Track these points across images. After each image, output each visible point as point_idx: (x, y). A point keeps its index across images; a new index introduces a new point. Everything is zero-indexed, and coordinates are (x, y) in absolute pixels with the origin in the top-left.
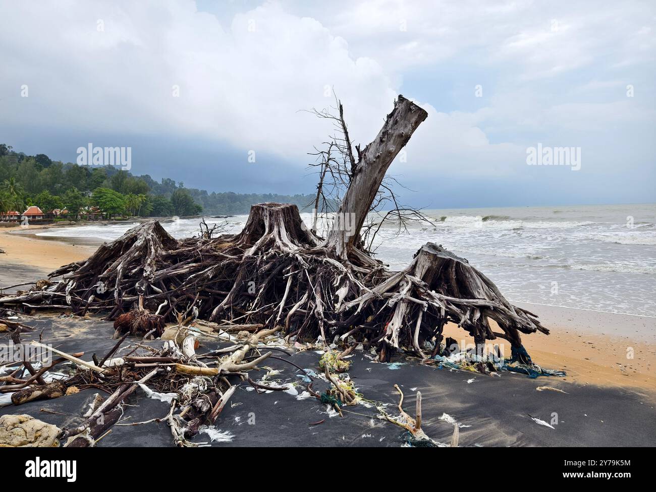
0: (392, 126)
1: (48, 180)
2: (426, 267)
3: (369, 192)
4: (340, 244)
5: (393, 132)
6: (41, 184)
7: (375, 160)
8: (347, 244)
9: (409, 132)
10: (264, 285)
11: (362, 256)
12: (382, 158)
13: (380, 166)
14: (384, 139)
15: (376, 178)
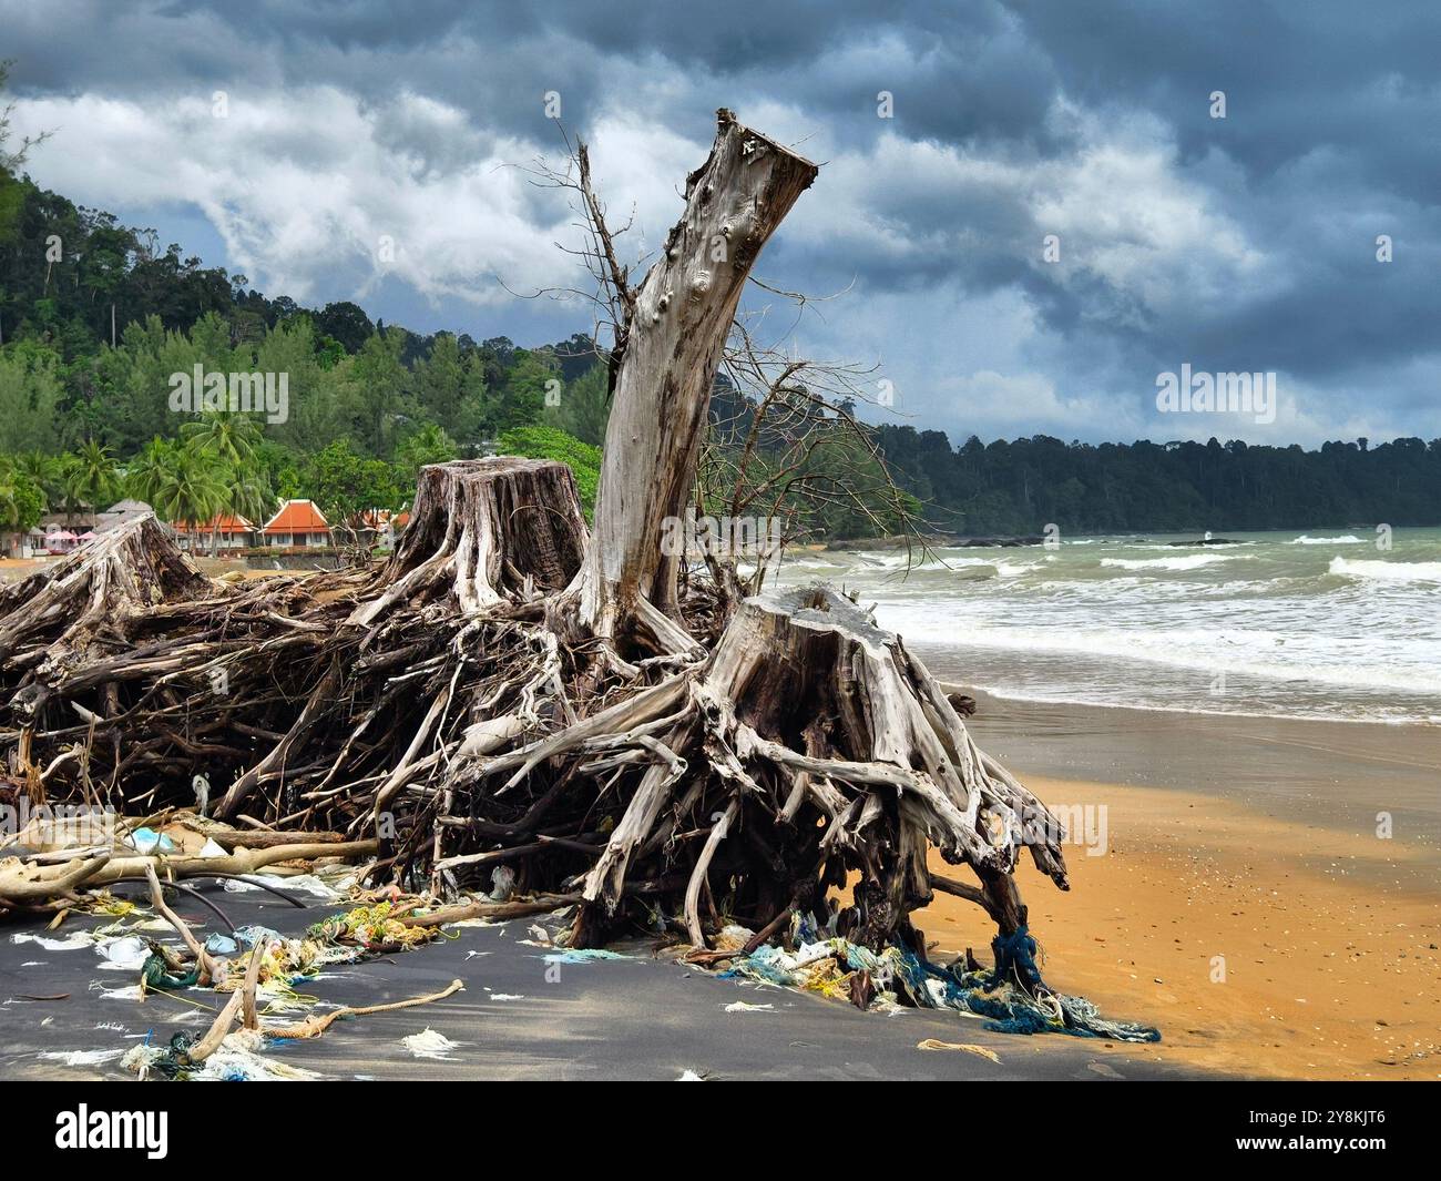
0: (696, 208)
1: (356, 398)
2: (753, 656)
3: (656, 419)
4: (594, 588)
5: (698, 229)
6: (331, 414)
7: (656, 316)
8: (617, 589)
9: (748, 226)
10: (371, 713)
11: (664, 628)
12: (674, 310)
13: (676, 336)
14: (674, 252)
15: (670, 374)
